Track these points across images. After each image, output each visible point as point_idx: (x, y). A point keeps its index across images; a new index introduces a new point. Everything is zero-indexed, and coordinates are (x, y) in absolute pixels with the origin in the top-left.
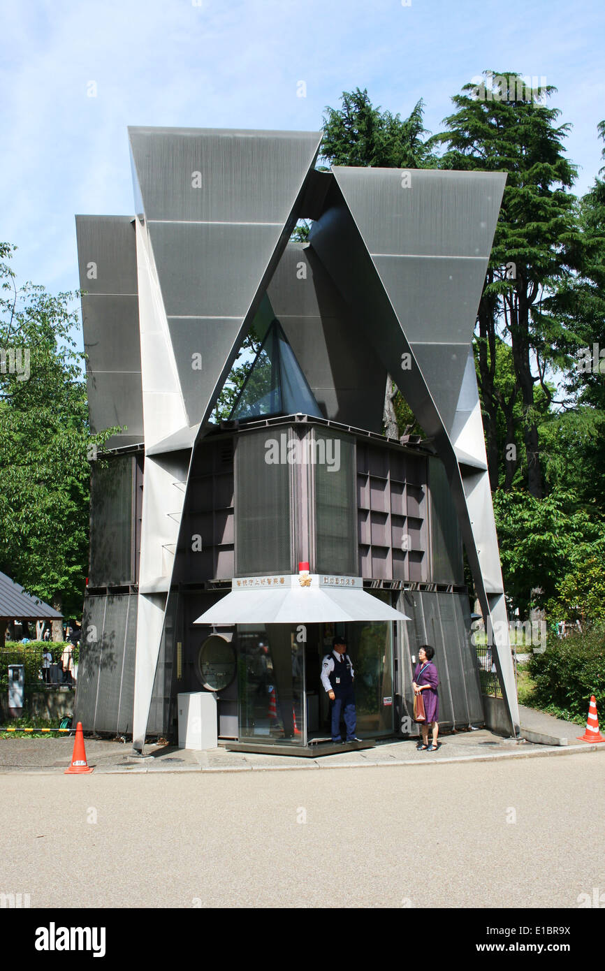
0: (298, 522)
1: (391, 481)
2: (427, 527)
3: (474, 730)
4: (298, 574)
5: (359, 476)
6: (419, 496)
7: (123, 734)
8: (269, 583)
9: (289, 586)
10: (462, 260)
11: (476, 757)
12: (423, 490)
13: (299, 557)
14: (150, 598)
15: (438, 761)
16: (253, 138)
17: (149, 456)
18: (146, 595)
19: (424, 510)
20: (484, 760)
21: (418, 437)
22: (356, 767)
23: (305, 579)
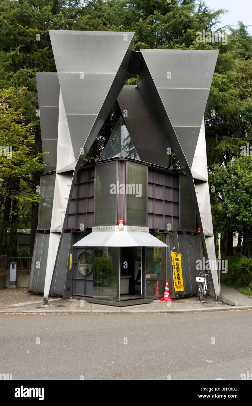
1: (165, 186)
4: (118, 225)
5: (148, 183)
8: (106, 229)
9: (114, 230)
10: (198, 90)
13: (119, 218)
14: (56, 234)
17: (58, 173)
18: (53, 233)
23: (121, 228)
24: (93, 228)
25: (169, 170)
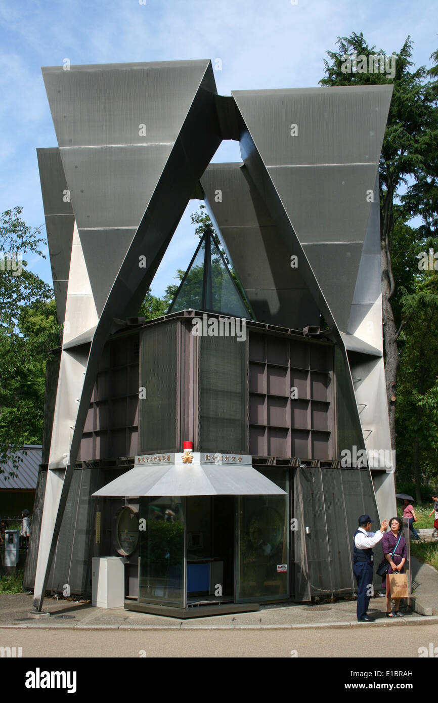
0: (185, 406)
1: (291, 368)
2: (333, 410)
3: (381, 597)
4: (183, 452)
5: (252, 363)
6: (326, 382)
7: (55, 592)
8: (160, 460)
9: (173, 463)
10: (353, 166)
11: (332, 624)
12: (330, 376)
13: (185, 436)
14: (58, 473)
15: (294, 626)
16: (148, 69)
17: (65, 350)
18: (54, 470)
19: (331, 395)
20: (340, 627)
21: (318, 328)
22: (214, 629)
23: (187, 457)
24: (136, 458)
25: (302, 334)
